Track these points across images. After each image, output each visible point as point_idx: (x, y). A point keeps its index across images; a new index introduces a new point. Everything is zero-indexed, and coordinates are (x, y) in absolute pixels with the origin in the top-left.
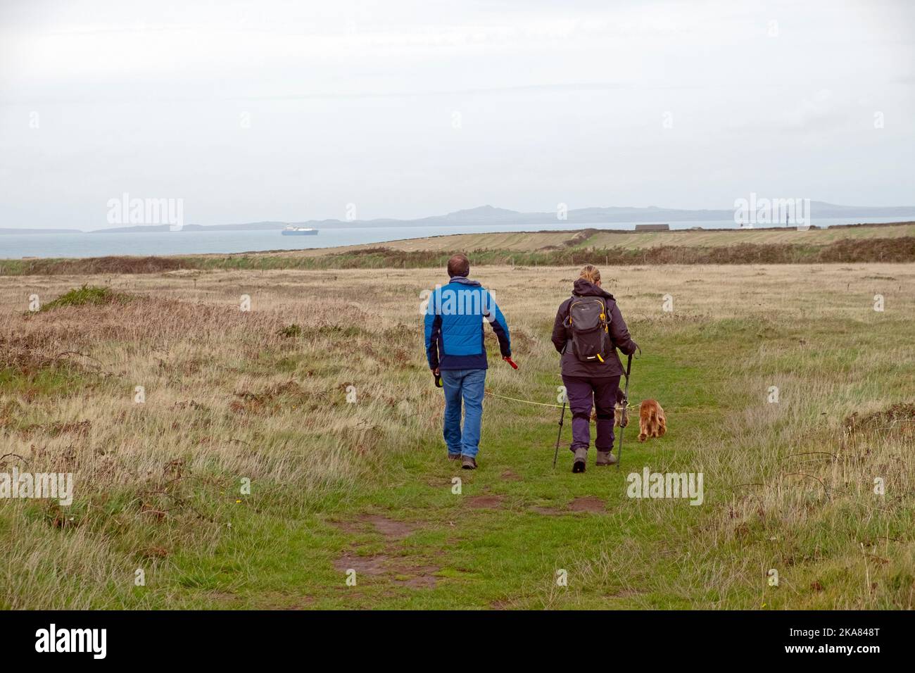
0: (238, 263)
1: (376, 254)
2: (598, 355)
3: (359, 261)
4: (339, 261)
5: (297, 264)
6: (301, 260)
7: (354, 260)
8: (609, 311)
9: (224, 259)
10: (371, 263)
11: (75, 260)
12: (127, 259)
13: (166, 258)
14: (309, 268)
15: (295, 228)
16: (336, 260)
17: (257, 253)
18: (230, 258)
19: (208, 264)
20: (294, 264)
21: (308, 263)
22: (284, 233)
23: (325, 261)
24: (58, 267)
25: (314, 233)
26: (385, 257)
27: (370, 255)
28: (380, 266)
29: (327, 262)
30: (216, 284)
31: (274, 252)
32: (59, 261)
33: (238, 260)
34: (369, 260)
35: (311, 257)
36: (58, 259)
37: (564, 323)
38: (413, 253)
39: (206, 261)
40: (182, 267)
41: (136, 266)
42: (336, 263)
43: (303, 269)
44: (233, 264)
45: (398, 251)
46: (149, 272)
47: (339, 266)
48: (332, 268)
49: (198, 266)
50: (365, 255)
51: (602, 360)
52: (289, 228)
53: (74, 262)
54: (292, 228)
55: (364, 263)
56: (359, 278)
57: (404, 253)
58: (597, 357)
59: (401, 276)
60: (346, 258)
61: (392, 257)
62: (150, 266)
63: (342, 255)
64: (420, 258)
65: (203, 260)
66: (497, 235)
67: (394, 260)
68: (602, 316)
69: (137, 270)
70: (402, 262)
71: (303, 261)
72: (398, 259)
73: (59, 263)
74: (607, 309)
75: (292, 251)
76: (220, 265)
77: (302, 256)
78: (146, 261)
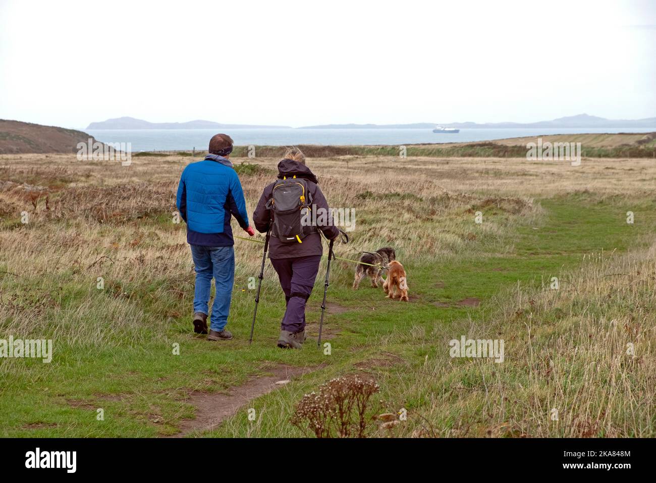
0: (388, 152)
1: (486, 147)
2: (297, 236)
3: (474, 152)
4: (460, 152)
5: (430, 153)
6: (433, 150)
7: (470, 151)
8: (310, 194)
9: (378, 149)
10: (482, 153)
11: (274, 147)
12: (311, 147)
13: (338, 147)
14: (438, 156)
15: (442, 127)
16: (458, 151)
17: (412, 145)
18: (383, 148)
19: (367, 152)
20: (428, 153)
21: (438, 152)
22: (435, 131)
23: (450, 151)
24: (263, 151)
25: (457, 131)
26: (493, 149)
27: (482, 148)
28: (488, 156)
29: (451, 152)
30: (363, 165)
31: (424, 144)
32: (264, 148)
33: (388, 149)
34: (481, 152)
35: (439, 149)
36: (264, 146)
37: (267, 205)
38: (513, 147)
39: (366, 150)
40: (349, 154)
41: (317, 152)
42: (458, 153)
43: (434, 157)
44: (384, 152)
45: (502, 145)
46: (326, 156)
47: (460, 155)
48: (454, 156)
49: (360, 153)
50: (478, 147)
51: (300, 241)
52: (438, 128)
53: (274, 148)
54: (440, 128)
55: (477, 153)
56: (463, 163)
57: (506, 147)
58: (296, 238)
59: (496, 162)
60: (464, 149)
61: (497, 150)
62: (327, 152)
63: (462, 147)
64: (518, 151)
65: (364, 149)
66: (587, 136)
67: (499, 152)
68: (302, 198)
69: (317, 155)
70: (505, 153)
71: (434, 151)
72: (502, 151)
73: (265, 149)
74: (309, 192)
75: (437, 144)
76: (376, 152)
77: (433, 147)
78: (324, 149)
